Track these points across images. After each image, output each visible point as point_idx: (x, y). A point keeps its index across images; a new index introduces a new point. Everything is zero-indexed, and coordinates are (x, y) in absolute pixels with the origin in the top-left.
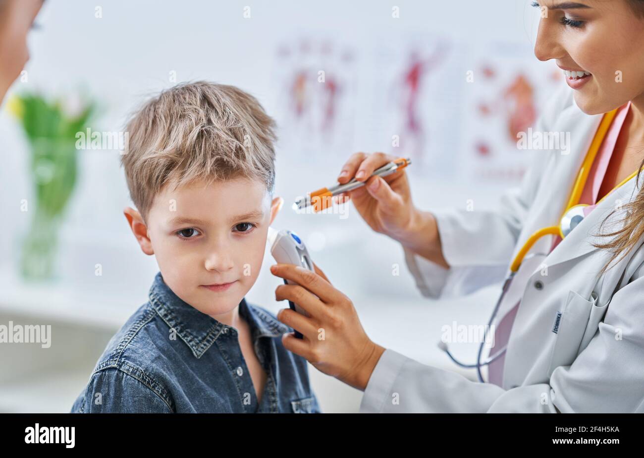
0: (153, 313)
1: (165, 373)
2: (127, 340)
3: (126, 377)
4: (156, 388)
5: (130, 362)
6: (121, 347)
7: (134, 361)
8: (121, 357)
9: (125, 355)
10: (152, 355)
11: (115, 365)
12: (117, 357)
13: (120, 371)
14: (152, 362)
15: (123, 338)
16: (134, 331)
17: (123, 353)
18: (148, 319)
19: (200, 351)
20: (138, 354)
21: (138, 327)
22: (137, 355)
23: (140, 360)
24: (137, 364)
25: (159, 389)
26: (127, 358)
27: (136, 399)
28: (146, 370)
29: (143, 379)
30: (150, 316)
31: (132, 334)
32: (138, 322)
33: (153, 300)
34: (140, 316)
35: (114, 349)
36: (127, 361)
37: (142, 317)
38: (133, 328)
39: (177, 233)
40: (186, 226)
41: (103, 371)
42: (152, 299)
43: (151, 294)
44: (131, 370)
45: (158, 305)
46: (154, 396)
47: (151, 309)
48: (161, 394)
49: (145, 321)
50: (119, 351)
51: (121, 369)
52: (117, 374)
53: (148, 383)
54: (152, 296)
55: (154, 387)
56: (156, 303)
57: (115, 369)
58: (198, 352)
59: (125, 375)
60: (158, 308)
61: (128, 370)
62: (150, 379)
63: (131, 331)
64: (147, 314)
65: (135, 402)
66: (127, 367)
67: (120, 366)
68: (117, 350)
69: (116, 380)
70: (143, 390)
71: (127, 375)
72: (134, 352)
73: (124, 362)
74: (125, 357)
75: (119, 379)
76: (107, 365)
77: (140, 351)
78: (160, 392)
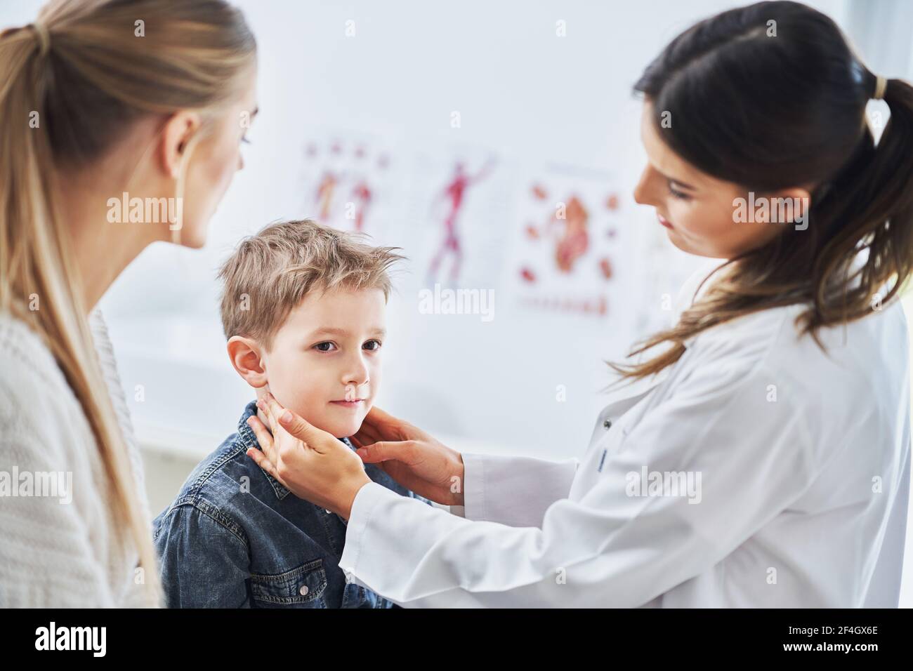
0: (242, 447)
1: (241, 514)
2: (206, 475)
3: (202, 516)
4: (233, 528)
5: (206, 500)
6: (199, 482)
7: (211, 499)
8: (198, 493)
9: (202, 491)
10: (230, 493)
11: (192, 503)
12: (194, 493)
13: (195, 508)
14: (230, 501)
15: (204, 471)
16: (216, 466)
17: (200, 489)
18: (234, 453)
19: (282, 493)
20: (216, 491)
21: (222, 461)
22: (214, 493)
23: (217, 498)
24: (214, 503)
25: (234, 529)
26: (204, 495)
27: (212, 538)
28: (223, 509)
29: (219, 518)
30: (237, 449)
31: (213, 469)
32: (223, 456)
33: (243, 433)
34: (227, 449)
35: (193, 484)
36: (203, 498)
37: (229, 451)
38: (216, 462)
39: (313, 347)
40: (327, 337)
41: (181, 507)
42: (242, 431)
43: (240, 427)
44: (207, 508)
45: (248, 440)
46: (230, 536)
47: (239, 443)
48: (237, 533)
49: (232, 455)
50: (197, 486)
51: (197, 507)
52: (193, 511)
53: (224, 522)
54: (242, 428)
55: (230, 526)
56: (245, 437)
57: (191, 505)
58: (280, 494)
59: (201, 513)
60: (247, 442)
61: (204, 509)
62: (225, 518)
63: (213, 465)
64: (235, 447)
65: (211, 541)
66: (204, 506)
67: (197, 503)
68: (195, 485)
69: (191, 517)
70: (219, 529)
71: (203, 513)
72: (212, 489)
73: (201, 499)
74: (202, 494)
75: (194, 517)
76: (184, 501)
77: (218, 488)
78: (236, 531)
